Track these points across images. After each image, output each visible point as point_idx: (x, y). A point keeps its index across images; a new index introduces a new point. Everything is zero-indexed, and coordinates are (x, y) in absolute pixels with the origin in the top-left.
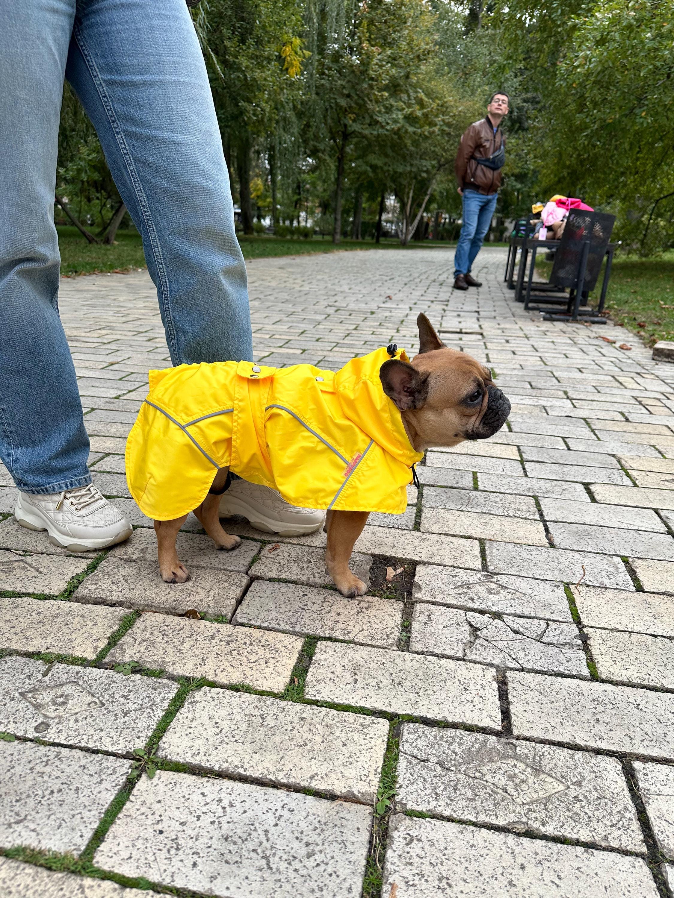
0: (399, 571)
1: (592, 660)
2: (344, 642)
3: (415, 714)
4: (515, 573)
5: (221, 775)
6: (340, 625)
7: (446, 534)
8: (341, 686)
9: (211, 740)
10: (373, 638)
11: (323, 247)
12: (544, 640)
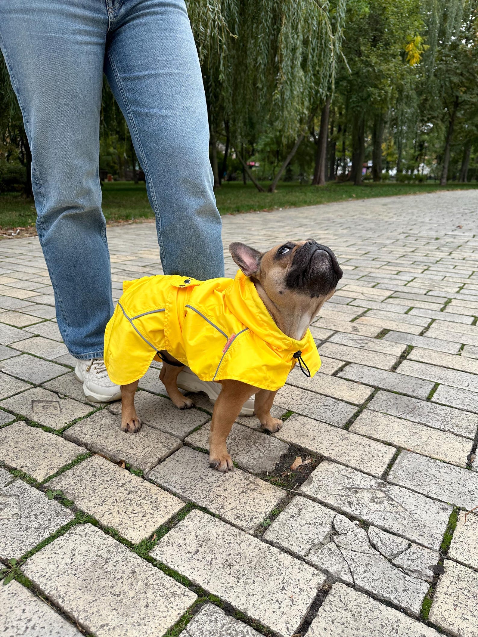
0: (306, 462)
1: (432, 597)
2: (213, 515)
3: (223, 598)
4: (410, 487)
5: (48, 600)
6: (220, 499)
7: (370, 438)
8: (183, 553)
9: (61, 567)
10: (238, 518)
11: (428, 189)
12: (395, 561)
